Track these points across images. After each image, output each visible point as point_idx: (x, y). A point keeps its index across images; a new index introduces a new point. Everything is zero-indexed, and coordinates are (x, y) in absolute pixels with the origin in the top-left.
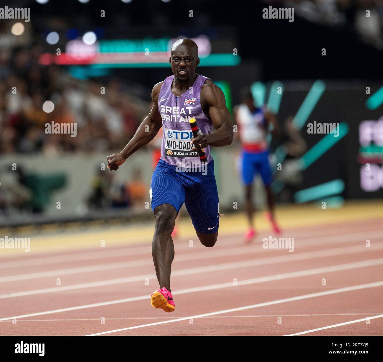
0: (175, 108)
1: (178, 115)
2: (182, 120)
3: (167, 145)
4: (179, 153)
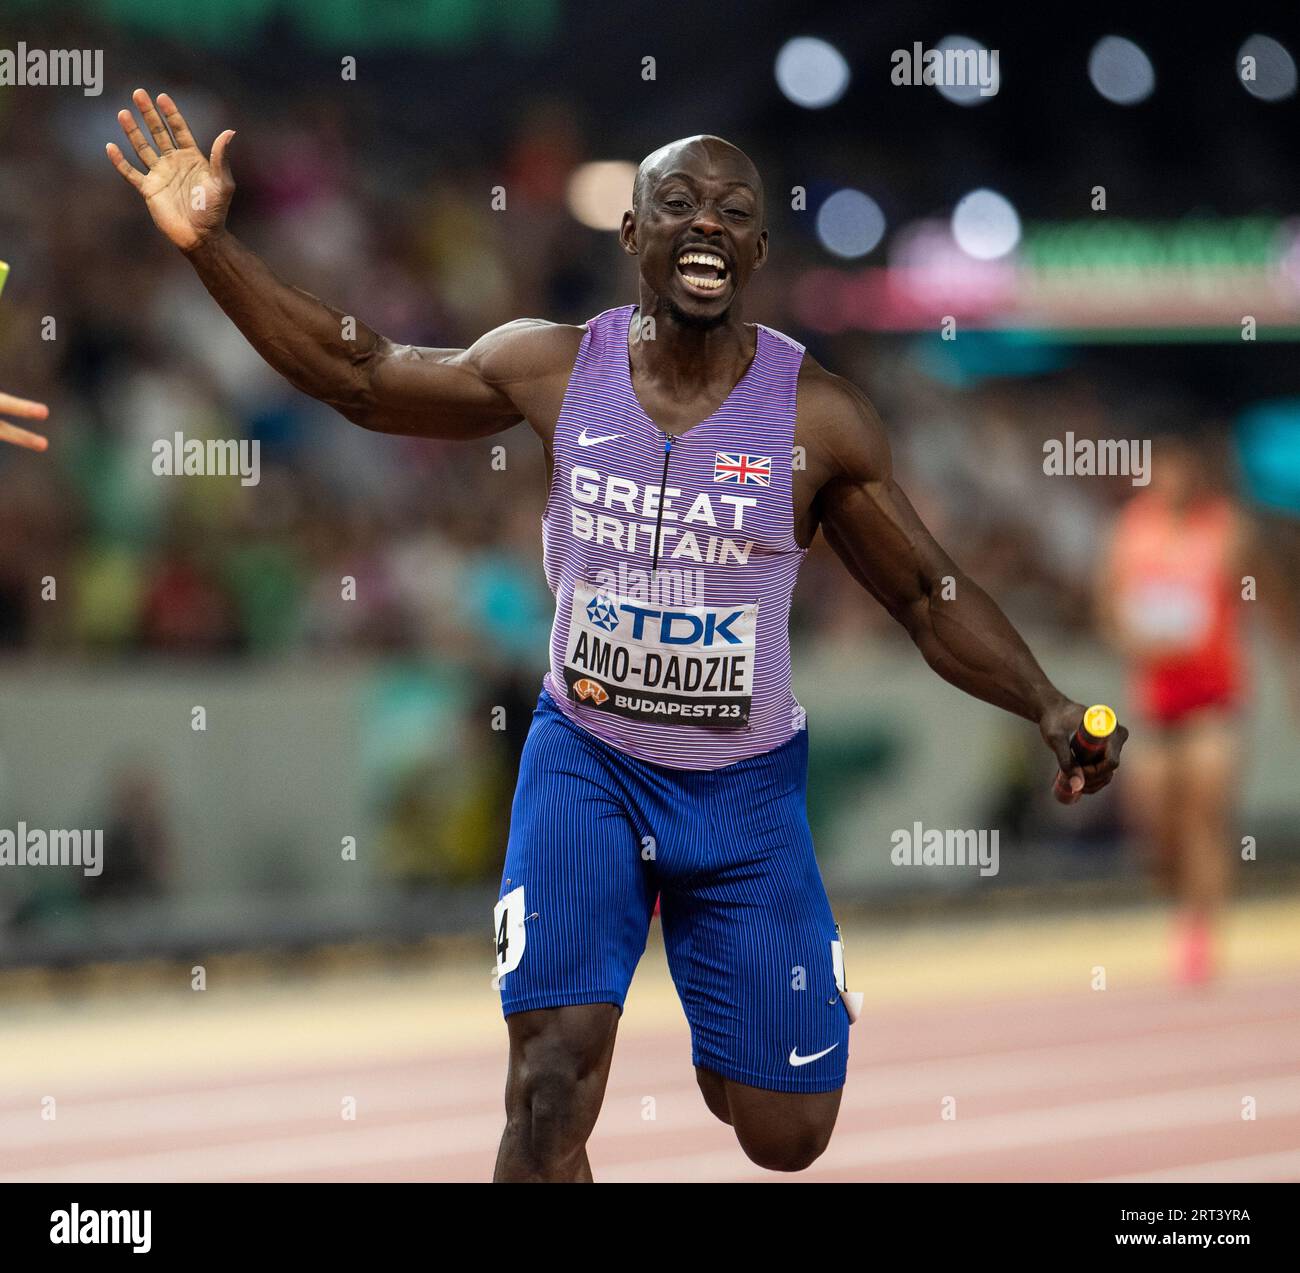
0: (657, 490)
1: (670, 524)
2: (688, 552)
3: (577, 655)
4: (638, 701)
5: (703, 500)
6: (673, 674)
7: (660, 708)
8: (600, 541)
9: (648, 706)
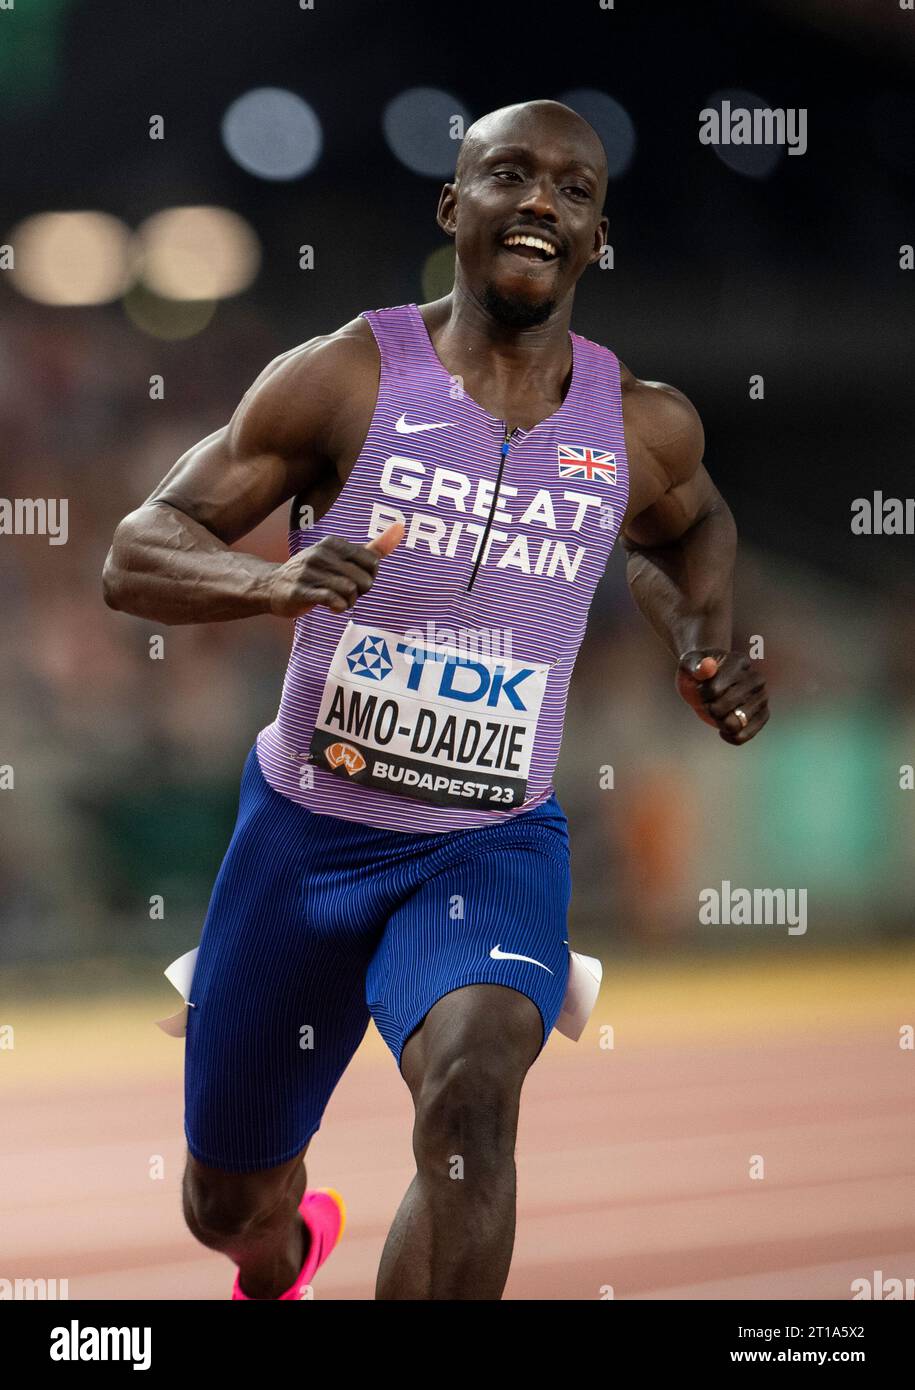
0: (492, 486)
1: (502, 527)
2: (516, 562)
3: (333, 714)
4: (402, 770)
5: (543, 497)
6: (447, 740)
7: (426, 782)
8: (411, 544)
9: (412, 778)
